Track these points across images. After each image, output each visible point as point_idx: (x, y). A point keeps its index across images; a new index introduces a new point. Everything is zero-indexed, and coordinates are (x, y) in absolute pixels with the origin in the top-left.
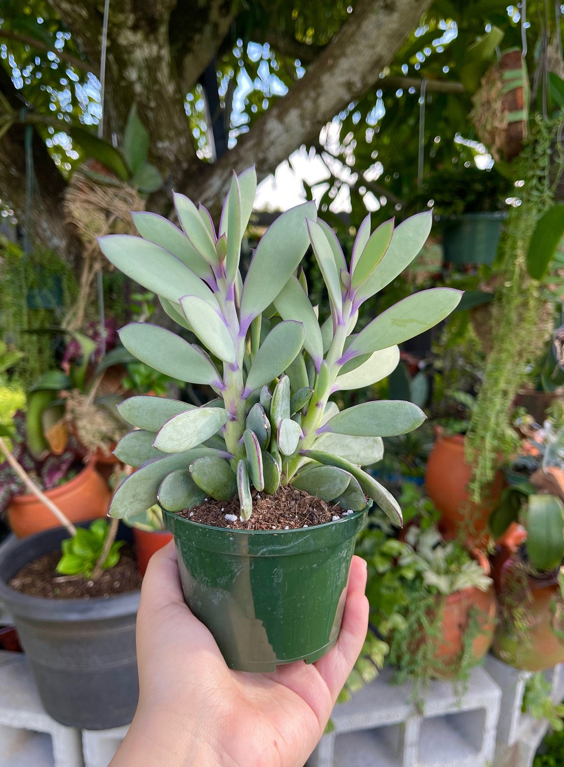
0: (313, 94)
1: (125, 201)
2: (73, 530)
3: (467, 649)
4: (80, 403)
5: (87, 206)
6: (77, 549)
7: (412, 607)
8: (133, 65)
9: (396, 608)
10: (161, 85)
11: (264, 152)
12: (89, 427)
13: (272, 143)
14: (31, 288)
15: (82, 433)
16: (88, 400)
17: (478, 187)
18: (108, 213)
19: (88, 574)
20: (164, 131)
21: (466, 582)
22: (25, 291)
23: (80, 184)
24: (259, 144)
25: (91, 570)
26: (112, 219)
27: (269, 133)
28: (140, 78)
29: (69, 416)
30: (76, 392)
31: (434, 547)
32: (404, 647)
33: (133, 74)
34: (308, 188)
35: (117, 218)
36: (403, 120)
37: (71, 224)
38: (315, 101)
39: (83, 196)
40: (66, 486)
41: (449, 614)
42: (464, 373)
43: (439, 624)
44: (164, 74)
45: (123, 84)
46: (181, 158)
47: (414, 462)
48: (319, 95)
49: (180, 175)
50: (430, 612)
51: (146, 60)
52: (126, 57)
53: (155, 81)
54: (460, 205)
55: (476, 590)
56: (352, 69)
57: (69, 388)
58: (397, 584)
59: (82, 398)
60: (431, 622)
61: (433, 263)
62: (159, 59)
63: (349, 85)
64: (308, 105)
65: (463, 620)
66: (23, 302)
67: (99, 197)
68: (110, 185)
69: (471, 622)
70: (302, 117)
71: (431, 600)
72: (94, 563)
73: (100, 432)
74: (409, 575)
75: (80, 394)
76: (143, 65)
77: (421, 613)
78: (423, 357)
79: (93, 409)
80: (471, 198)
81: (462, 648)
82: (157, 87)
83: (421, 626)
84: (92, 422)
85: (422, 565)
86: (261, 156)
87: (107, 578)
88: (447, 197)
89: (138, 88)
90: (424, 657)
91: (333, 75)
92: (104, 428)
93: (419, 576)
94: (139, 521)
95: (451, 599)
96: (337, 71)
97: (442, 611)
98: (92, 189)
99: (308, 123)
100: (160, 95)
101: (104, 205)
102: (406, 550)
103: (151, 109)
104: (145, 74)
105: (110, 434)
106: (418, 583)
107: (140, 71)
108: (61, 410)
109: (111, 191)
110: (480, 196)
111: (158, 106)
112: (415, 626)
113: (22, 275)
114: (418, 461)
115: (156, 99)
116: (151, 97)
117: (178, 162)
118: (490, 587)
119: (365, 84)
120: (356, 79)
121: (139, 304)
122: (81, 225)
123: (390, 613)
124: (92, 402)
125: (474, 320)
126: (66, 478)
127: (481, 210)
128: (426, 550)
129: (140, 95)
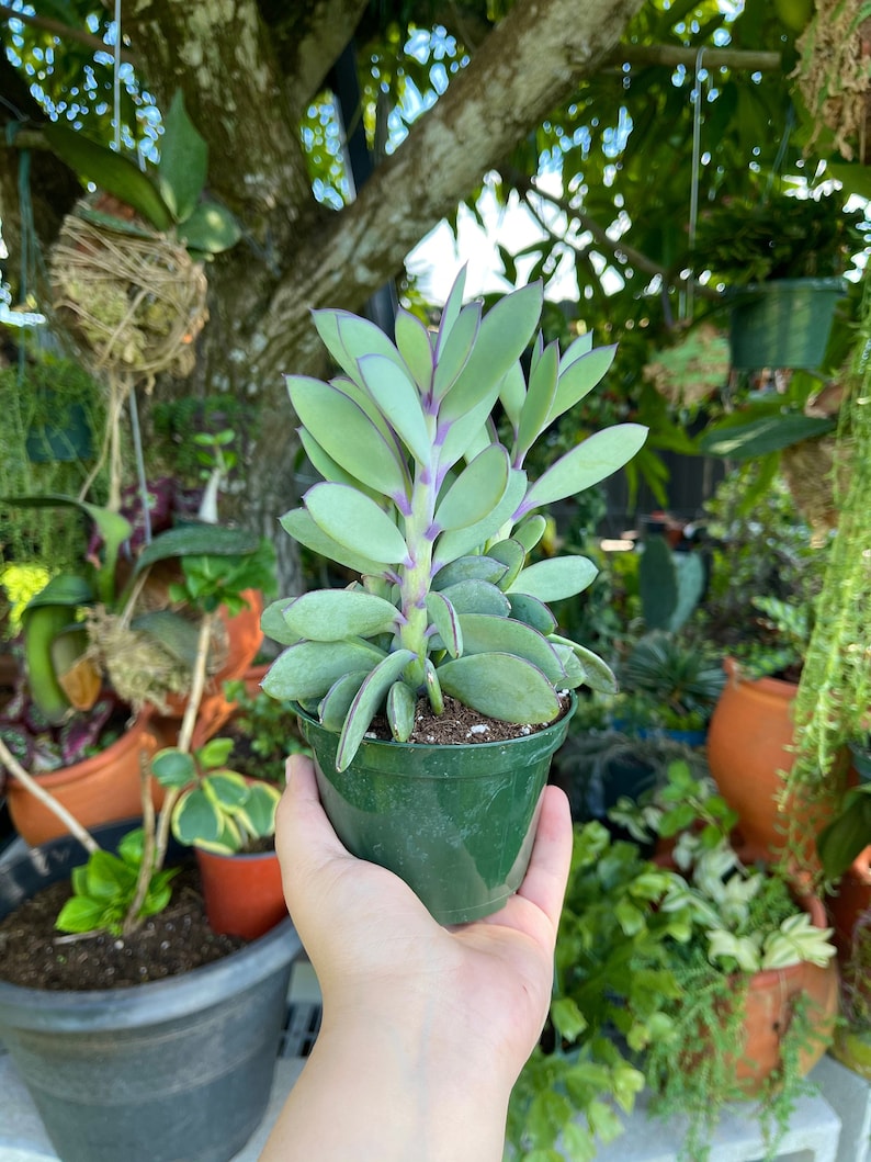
0: (504, 72)
1: (162, 265)
2: (91, 845)
3: (788, 1068)
4: (108, 628)
5: (89, 275)
6: (95, 885)
7: (688, 999)
8: (192, 37)
9: (658, 1001)
10: (244, 71)
11: (422, 183)
12: (125, 668)
13: (436, 167)
14: (33, 428)
15: (116, 678)
16: (122, 622)
17: (797, 231)
18: (132, 290)
19: (114, 929)
20: (255, 156)
21: (789, 954)
22: (23, 433)
23: (76, 236)
24: (413, 170)
25: (121, 921)
26: (140, 297)
27: (431, 149)
28: (206, 60)
29: (92, 651)
30: (101, 609)
31: (726, 879)
32: (673, 1061)
33: (193, 54)
34: (508, 260)
35: (149, 295)
36: (663, 136)
37: (63, 308)
38: (509, 82)
39: (84, 259)
40: (98, 760)
41: (756, 1008)
42: (762, 549)
43: (737, 1025)
44: (247, 50)
45: (179, 71)
46: (286, 201)
47: (682, 703)
48: (515, 73)
49: (285, 232)
50: (720, 1004)
51: (214, 27)
52: (180, 22)
53: (233, 65)
54: (764, 266)
55: (806, 965)
56: (573, 21)
57: (90, 602)
58: (660, 952)
59: (113, 618)
60: (723, 1022)
61: (714, 368)
62: (237, 24)
63: (569, 51)
64: (496, 91)
65: (781, 1020)
66: (22, 450)
67: (113, 259)
68: (132, 236)
69: (796, 1021)
70: (486, 116)
71: (722, 983)
72: (125, 910)
73: (145, 676)
74: (683, 935)
75: (108, 613)
76: (210, 34)
77: (705, 1006)
78: (691, 520)
79: (131, 637)
80: (783, 252)
81: (780, 1067)
82: (236, 75)
83: (704, 1030)
84: (130, 660)
85: (705, 914)
86: (418, 191)
87: (151, 931)
88: (739, 252)
89: (204, 78)
90: (710, 1080)
91: (538, 34)
92: (151, 671)
93: (700, 936)
94: (200, 837)
95: (760, 981)
96: (546, 26)
97: (742, 1002)
98: (100, 246)
99: (497, 126)
100: (243, 89)
101: (124, 274)
102: (674, 883)
103: (230, 115)
104: (213, 53)
105: (161, 679)
106: (698, 952)
107: (205, 46)
108: (80, 638)
109: (135, 247)
110: (799, 247)
111: (240, 107)
112: (694, 1031)
113: (17, 404)
114: (690, 702)
115: (235, 96)
116: (228, 92)
117: (281, 207)
118: (831, 959)
119: (596, 51)
120: (581, 39)
121: (210, 450)
122: (82, 311)
123: (647, 1013)
124: (128, 625)
125: (790, 467)
126: (99, 745)
127: (802, 275)
128: (711, 883)
129: (209, 90)
